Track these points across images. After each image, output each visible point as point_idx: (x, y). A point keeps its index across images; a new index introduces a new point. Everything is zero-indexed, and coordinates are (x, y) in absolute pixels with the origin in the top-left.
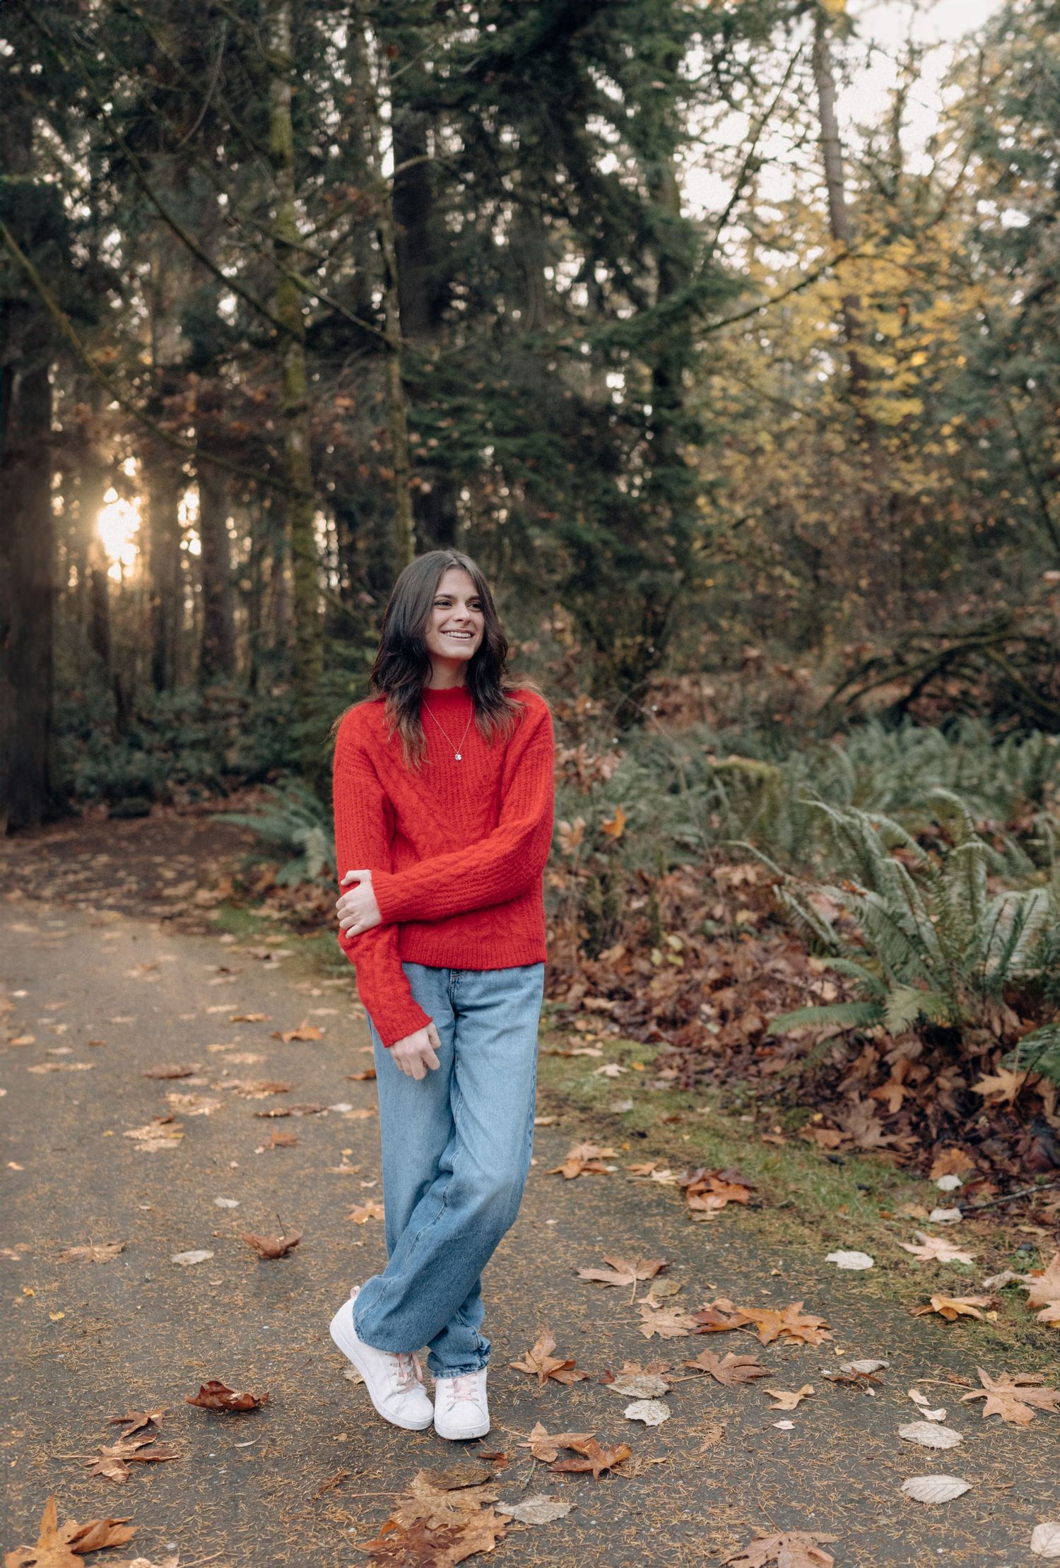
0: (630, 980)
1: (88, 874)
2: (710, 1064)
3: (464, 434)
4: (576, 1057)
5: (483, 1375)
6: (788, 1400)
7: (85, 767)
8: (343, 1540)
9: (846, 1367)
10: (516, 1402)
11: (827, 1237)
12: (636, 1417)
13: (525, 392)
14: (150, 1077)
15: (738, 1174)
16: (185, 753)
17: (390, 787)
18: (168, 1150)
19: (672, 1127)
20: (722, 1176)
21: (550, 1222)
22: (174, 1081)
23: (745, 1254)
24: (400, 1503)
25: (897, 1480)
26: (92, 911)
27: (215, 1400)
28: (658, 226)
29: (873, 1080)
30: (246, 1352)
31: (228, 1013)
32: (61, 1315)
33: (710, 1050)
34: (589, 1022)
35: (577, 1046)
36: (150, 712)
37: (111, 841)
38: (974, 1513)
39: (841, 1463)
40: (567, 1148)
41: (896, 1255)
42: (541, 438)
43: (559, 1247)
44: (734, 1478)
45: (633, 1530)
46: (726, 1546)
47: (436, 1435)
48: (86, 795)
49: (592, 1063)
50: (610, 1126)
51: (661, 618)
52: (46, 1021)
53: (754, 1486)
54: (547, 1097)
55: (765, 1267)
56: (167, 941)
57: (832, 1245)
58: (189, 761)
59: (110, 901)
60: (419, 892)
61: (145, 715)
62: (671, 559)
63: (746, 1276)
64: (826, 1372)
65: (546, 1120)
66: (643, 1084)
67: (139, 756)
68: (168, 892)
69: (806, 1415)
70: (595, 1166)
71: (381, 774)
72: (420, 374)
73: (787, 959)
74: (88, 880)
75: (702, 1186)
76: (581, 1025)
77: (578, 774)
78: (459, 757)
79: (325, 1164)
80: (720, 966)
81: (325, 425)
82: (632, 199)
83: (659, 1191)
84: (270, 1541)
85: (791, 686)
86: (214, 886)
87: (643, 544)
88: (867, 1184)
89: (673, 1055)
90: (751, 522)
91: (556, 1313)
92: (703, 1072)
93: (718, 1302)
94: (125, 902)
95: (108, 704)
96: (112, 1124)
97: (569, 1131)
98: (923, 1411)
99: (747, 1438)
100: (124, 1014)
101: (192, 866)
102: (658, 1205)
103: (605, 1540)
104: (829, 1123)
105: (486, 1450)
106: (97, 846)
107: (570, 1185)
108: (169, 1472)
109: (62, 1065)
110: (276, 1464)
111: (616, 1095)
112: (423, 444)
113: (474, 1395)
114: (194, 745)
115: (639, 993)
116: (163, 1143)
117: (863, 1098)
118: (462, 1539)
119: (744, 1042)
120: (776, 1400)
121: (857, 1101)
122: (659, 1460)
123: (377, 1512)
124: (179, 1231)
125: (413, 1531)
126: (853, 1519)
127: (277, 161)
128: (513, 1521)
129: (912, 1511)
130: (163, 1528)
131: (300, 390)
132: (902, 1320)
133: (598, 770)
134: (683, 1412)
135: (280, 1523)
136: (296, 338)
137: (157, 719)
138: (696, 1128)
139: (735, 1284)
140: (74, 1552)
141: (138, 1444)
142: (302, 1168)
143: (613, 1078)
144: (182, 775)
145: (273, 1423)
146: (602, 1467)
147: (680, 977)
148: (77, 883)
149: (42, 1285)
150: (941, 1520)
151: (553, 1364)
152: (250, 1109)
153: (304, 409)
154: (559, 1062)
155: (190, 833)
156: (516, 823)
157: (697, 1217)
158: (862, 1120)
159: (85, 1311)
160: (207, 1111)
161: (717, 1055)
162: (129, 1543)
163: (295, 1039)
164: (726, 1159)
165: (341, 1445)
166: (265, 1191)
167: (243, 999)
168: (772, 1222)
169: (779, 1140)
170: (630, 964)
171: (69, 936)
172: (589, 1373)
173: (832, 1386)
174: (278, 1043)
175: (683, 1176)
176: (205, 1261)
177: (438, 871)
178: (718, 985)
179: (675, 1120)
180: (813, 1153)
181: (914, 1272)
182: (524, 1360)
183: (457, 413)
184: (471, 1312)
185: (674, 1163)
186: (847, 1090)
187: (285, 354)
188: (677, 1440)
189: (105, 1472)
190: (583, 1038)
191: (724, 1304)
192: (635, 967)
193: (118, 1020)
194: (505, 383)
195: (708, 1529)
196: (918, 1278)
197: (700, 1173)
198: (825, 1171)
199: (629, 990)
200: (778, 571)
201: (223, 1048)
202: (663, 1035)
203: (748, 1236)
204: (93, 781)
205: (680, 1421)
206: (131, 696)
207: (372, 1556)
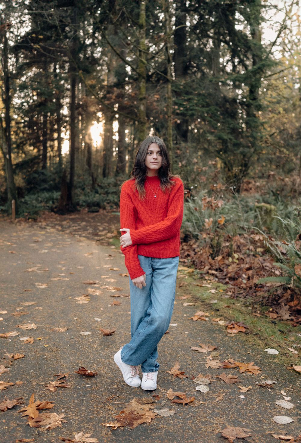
0: (222, 266)
1: (79, 227)
2: (242, 292)
3: (190, 106)
4: (203, 287)
5: (157, 373)
6: (244, 390)
7: (82, 198)
8: (110, 414)
9: (264, 382)
10: (166, 382)
11: (266, 344)
12: (199, 390)
13: (210, 94)
14: (84, 283)
15: (243, 324)
16: (110, 195)
17: (136, 205)
18: (85, 304)
19: (227, 309)
20: (238, 324)
21: (186, 333)
22: (90, 285)
23: (241, 347)
24: (127, 406)
25: (272, 416)
26: (78, 237)
27: (83, 373)
28: (252, 45)
29: (289, 300)
30: (94, 360)
31: (109, 267)
32: (47, 346)
33: (243, 287)
34: (209, 277)
35: (205, 284)
36: (101, 183)
37: (87, 219)
38: (293, 429)
39: (256, 410)
40: (195, 312)
41: (286, 351)
42: (213, 108)
43: (187, 340)
44: (224, 410)
45: (191, 421)
46: (217, 429)
47: (141, 389)
48: (83, 206)
49: (208, 289)
50: (209, 307)
51: (247, 162)
52: (60, 266)
53: (229, 413)
54: (193, 297)
55: (246, 351)
56: (97, 247)
57: (267, 346)
58: (111, 197)
59: (84, 235)
60: (143, 236)
61: (100, 184)
62: (250, 145)
63: (240, 353)
64: (257, 383)
65: (191, 304)
66: (221, 296)
67: (97, 195)
68: (100, 233)
69: (248, 395)
70: (203, 318)
71: (133, 201)
72: (179, 89)
73: (270, 263)
74: (79, 229)
75: (232, 326)
76: (207, 278)
77: (212, 206)
78: (155, 196)
79: (126, 311)
80: (250, 264)
81: (151, 103)
82: (245, 37)
83: (220, 327)
84: (90, 412)
85: (283, 183)
86: (112, 232)
87: (242, 140)
88: (282, 330)
89: (232, 288)
90: (276, 134)
91: (183, 358)
92: (239, 294)
93: (229, 360)
94: (88, 235)
95: (90, 180)
96: (71, 295)
97: (197, 307)
98: (284, 397)
99: (230, 399)
100: (81, 266)
101: (108, 226)
102: (218, 331)
103: (182, 423)
104: (274, 311)
105: (154, 394)
106: (83, 220)
107: (194, 323)
108: (67, 391)
109: (61, 278)
110: (96, 392)
111: (213, 298)
112: (179, 109)
113: (153, 378)
114: (113, 193)
115: (225, 270)
116: (84, 302)
117: (285, 305)
118: (142, 418)
119: (253, 286)
120: (241, 389)
121: (284, 306)
122: (203, 403)
123: (121, 408)
124: (83, 326)
125: (129, 414)
126: (256, 426)
127: (141, 27)
128: (158, 415)
129: (274, 426)
130: (62, 406)
131: (144, 93)
132: (284, 370)
133: (217, 205)
134: (213, 390)
135: (94, 408)
136: (144, 78)
137: (102, 185)
138: (234, 310)
139: (236, 355)
140: (37, 409)
141: (60, 382)
142: (120, 312)
143: (213, 293)
144: (109, 201)
145: (97, 380)
146: (186, 402)
147: (238, 266)
148: (76, 229)
149: (44, 337)
150: (283, 429)
151: (178, 372)
152: (110, 294)
153: (145, 98)
154: (198, 288)
155: (108, 218)
156: (172, 216)
157: (229, 335)
158: (284, 311)
159: (54, 345)
160: (98, 294)
161: (245, 289)
162: (52, 408)
163: (126, 276)
164: (241, 319)
165: (114, 388)
166: (109, 317)
167: (114, 264)
168: (250, 338)
169: (258, 315)
170: (223, 261)
171: (71, 244)
172: (188, 376)
173: (258, 387)
174: (121, 277)
175: (227, 323)
176: (89, 335)
177: (149, 230)
178: (249, 269)
179: (228, 307)
180: (267, 320)
181: (290, 357)
182: (170, 370)
183: (189, 100)
184: (155, 355)
185: (225, 319)
186: (281, 302)
187: (140, 82)
188: (209, 397)
189: (50, 389)
190: (207, 282)
191: (231, 360)
192: (225, 262)
193: (79, 267)
194: (204, 92)
195: (213, 423)
196: (291, 359)
197: (233, 322)
198: (270, 325)
199: (222, 269)
200: (282, 149)
201: (105, 277)
202: (230, 282)
203: (243, 342)
204: (84, 202)
205: (211, 392)
206: (96, 179)
207: (116, 420)
